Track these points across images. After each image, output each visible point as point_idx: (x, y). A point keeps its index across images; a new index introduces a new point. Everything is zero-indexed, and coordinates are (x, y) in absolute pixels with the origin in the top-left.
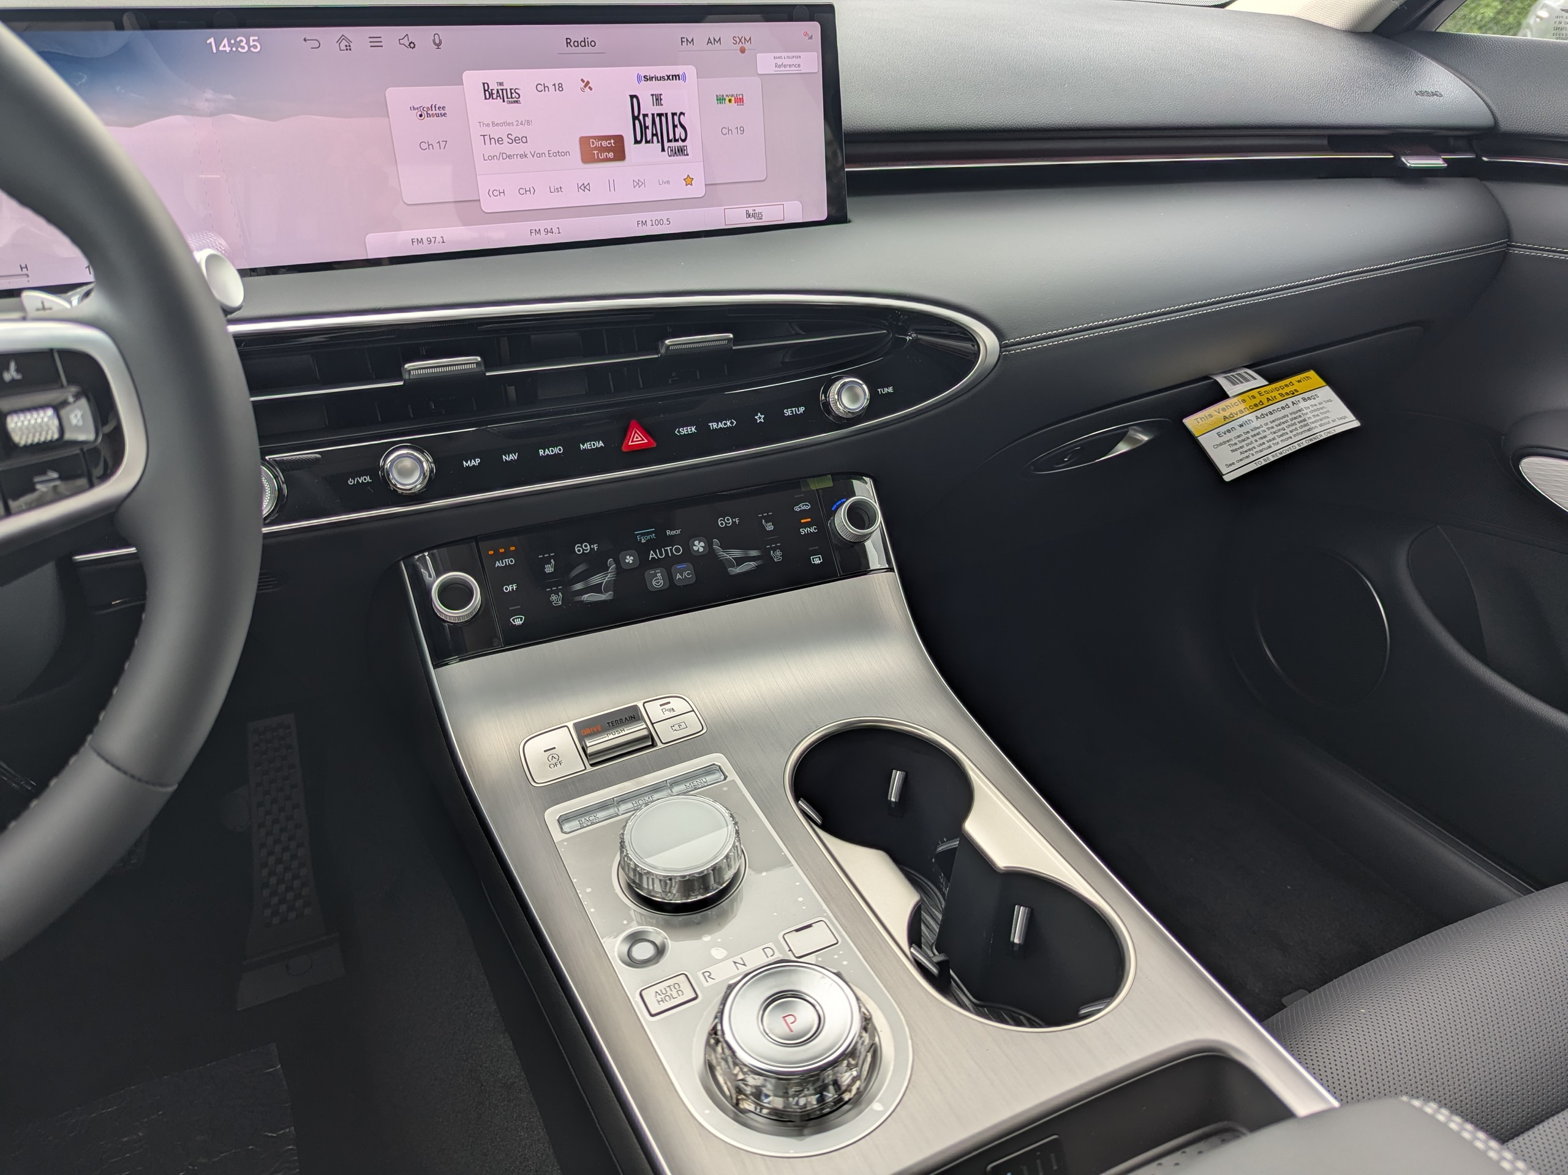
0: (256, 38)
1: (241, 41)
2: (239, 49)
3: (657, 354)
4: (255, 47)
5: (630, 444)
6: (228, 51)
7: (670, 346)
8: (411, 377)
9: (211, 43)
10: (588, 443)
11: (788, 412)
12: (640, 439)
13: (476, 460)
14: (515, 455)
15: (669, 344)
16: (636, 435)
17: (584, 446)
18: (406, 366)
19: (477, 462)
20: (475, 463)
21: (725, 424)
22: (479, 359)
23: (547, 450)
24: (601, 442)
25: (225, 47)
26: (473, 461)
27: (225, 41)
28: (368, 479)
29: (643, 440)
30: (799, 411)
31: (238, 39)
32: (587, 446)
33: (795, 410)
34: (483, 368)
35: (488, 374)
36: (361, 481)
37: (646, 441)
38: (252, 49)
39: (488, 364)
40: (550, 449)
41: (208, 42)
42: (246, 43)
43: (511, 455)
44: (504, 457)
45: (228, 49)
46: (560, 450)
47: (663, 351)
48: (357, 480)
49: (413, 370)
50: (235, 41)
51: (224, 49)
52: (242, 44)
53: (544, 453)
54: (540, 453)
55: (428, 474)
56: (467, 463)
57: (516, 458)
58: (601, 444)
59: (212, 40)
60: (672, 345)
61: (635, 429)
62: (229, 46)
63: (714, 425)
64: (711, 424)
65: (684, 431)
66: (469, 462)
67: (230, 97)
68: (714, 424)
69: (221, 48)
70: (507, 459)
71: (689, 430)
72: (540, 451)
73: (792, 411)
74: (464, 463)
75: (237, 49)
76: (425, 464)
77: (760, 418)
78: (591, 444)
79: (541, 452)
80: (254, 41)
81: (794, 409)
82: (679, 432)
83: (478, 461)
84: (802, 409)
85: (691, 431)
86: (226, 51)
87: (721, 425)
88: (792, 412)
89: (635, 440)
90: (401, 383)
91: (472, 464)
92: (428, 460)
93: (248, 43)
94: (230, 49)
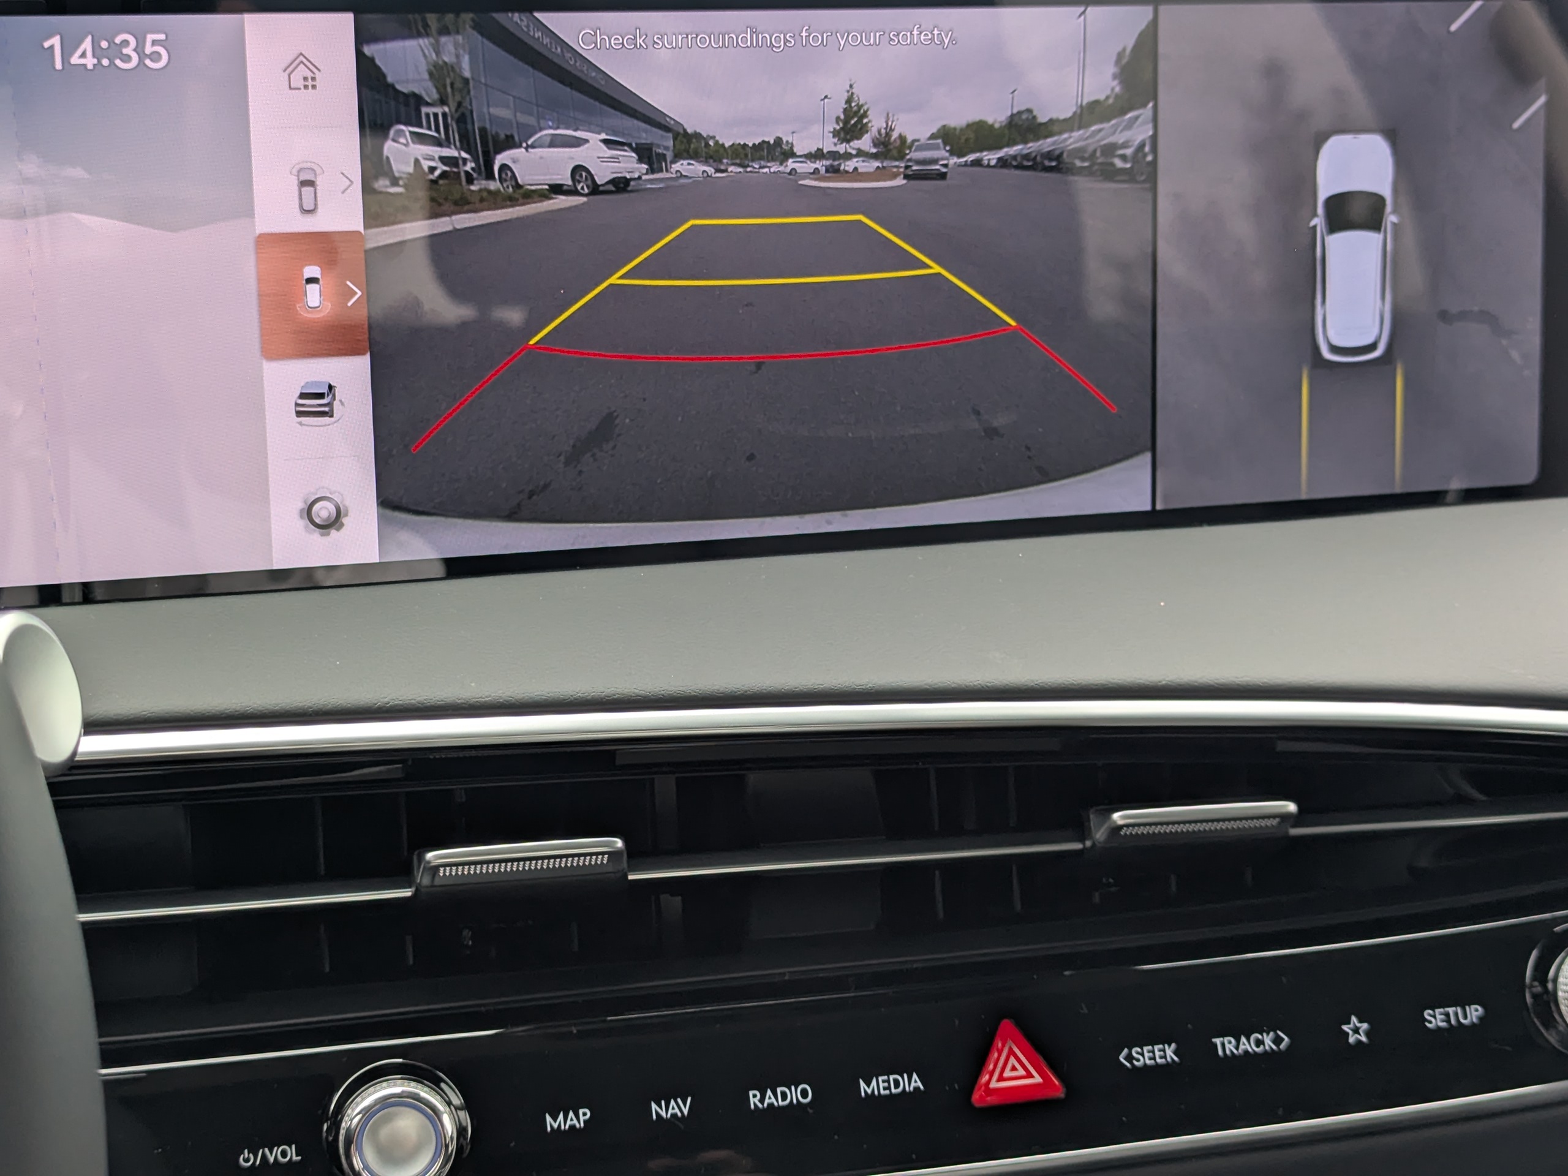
0: (162, 37)
1: (126, 43)
2: (118, 62)
3: (1082, 840)
4: (155, 57)
5: (994, 1084)
6: (90, 67)
7: (1121, 827)
8: (437, 882)
9: (52, 47)
10: (881, 1079)
11: (1435, 1019)
12: (1022, 1072)
13: (581, 1111)
14: (685, 1105)
15: (1121, 822)
16: (1012, 1060)
17: (868, 1085)
18: (430, 855)
19: (582, 1118)
20: (575, 1121)
21: (1259, 1043)
22: (619, 843)
23: (769, 1092)
24: (915, 1076)
25: (84, 56)
26: (571, 1114)
27: (87, 44)
28: (292, 1154)
29: (1030, 1076)
30: (1465, 1017)
31: (118, 40)
32: (877, 1086)
33: (1456, 1014)
34: (625, 865)
35: (630, 877)
36: (272, 1160)
37: (1038, 1079)
38: (148, 62)
39: (636, 854)
40: (779, 1090)
41: (47, 45)
42: (135, 50)
43: (672, 1102)
44: (654, 1106)
45: (90, 62)
46: (804, 1094)
47: (1100, 835)
48: (264, 1155)
49: (445, 865)
50: (111, 42)
51: (82, 61)
52: (125, 51)
53: (762, 1101)
54: (752, 1100)
55: (452, 1147)
56: (555, 1119)
57: (686, 1112)
58: (916, 1082)
59: (56, 41)
60: (1127, 826)
61: (1010, 1043)
62: (94, 56)
63: (1226, 1045)
64: (1218, 1041)
65: (1146, 1056)
66: (561, 1116)
67: (78, 173)
68: (1226, 1039)
69: (75, 60)
70: (663, 1114)
71: (1157, 1054)
72: (751, 1093)
73: (1447, 1015)
74: (548, 1119)
75: (112, 63)
76: (446, 1119)
77: (1356, 1031)
78: (888, 1081)
79: (754, 1098)
80: (154, 43)
81: (1451, 1010)
82: (1129, 1058)
83: (585, 1114)
84: (1475, 1013)
85: (1165, 1057)
86: (85, 66)
87: (1247, 1045)
88: (1448, 1021)
89: (1008, 1073)
90: (407, 893)
91: (569, 1123)
92: (449, 1103)
93: (139, 49)
94: (95, 61)
